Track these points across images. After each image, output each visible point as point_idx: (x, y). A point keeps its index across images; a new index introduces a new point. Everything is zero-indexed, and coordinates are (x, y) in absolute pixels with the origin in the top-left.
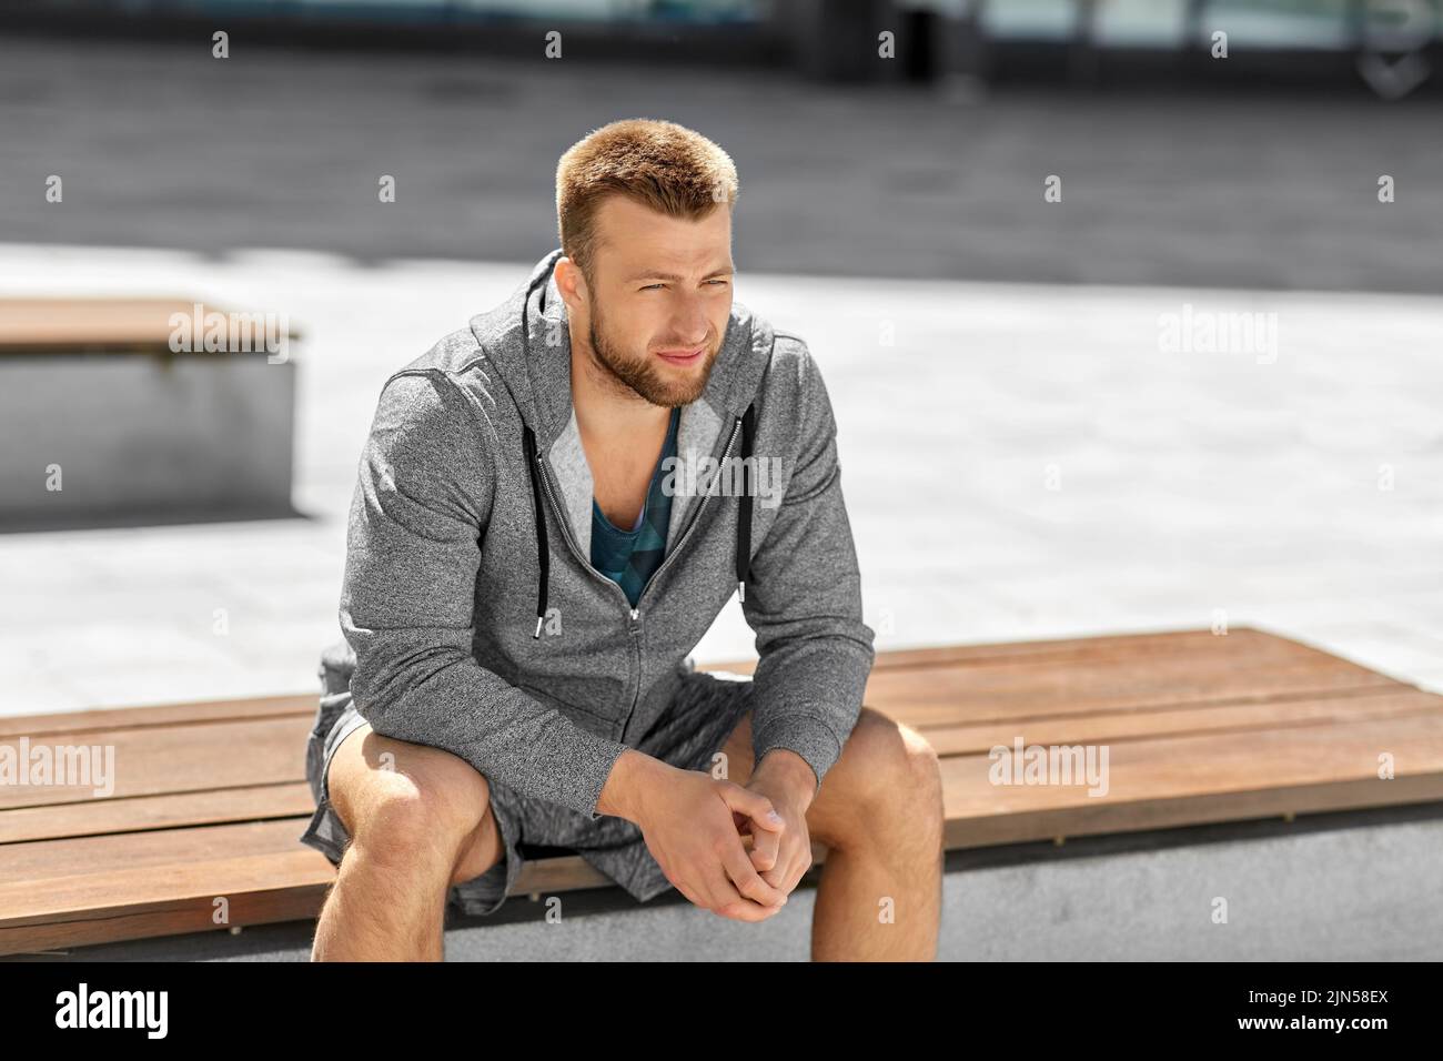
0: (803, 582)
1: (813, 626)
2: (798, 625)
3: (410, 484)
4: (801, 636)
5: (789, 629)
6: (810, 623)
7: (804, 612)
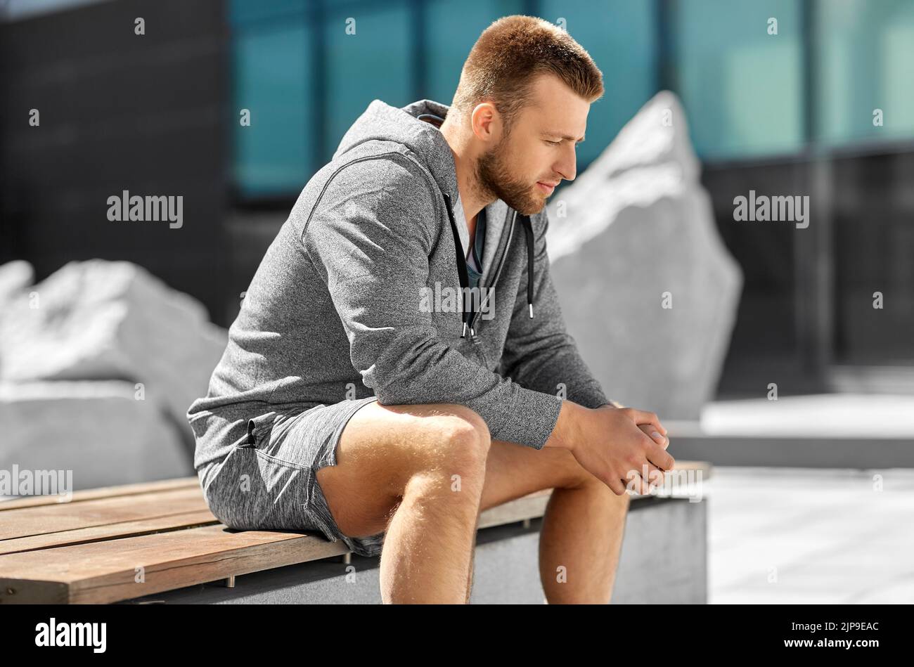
0: (545, 312)
1: (555, 341)
2: (546, 341)
3: (399, 226)
4: (549, 348)
5: (540, 344)
6: (553, 338)
7: (547, 332)
